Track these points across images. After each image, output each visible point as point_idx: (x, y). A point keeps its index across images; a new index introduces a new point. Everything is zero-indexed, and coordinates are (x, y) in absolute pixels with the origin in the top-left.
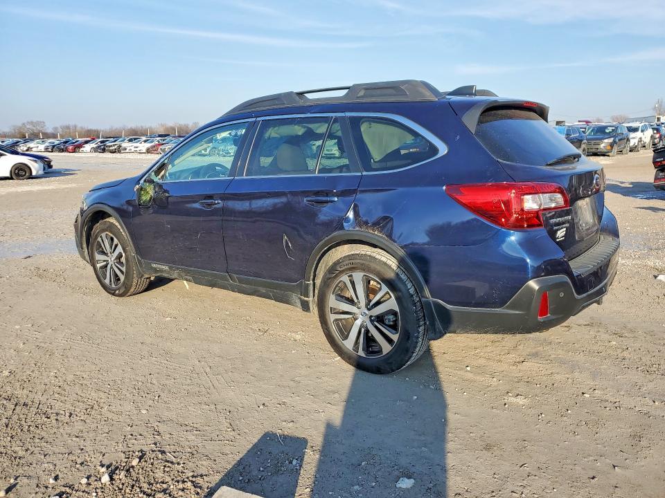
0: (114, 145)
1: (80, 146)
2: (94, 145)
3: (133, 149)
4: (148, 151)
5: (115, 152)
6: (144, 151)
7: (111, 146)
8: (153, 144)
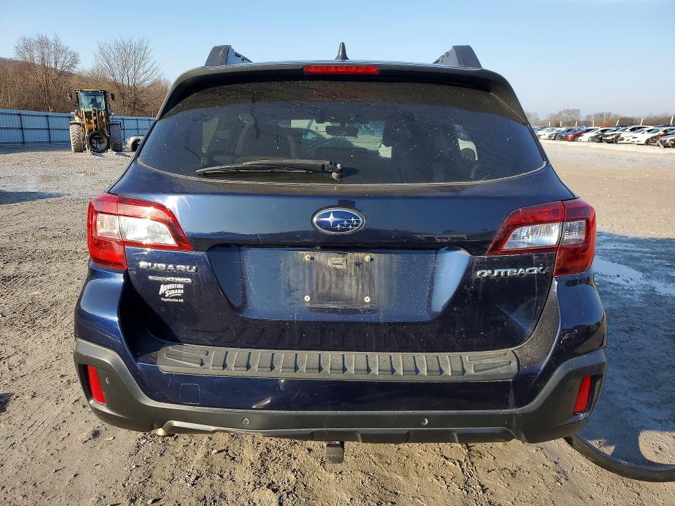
0: (612, 135)
1: (579, 135)
2: (592, 134)
3: (632, 140)
4: (648, 143)
5: (612, 142)
6: (643, 142)
7: (609, 136)
8: (657, 134)
